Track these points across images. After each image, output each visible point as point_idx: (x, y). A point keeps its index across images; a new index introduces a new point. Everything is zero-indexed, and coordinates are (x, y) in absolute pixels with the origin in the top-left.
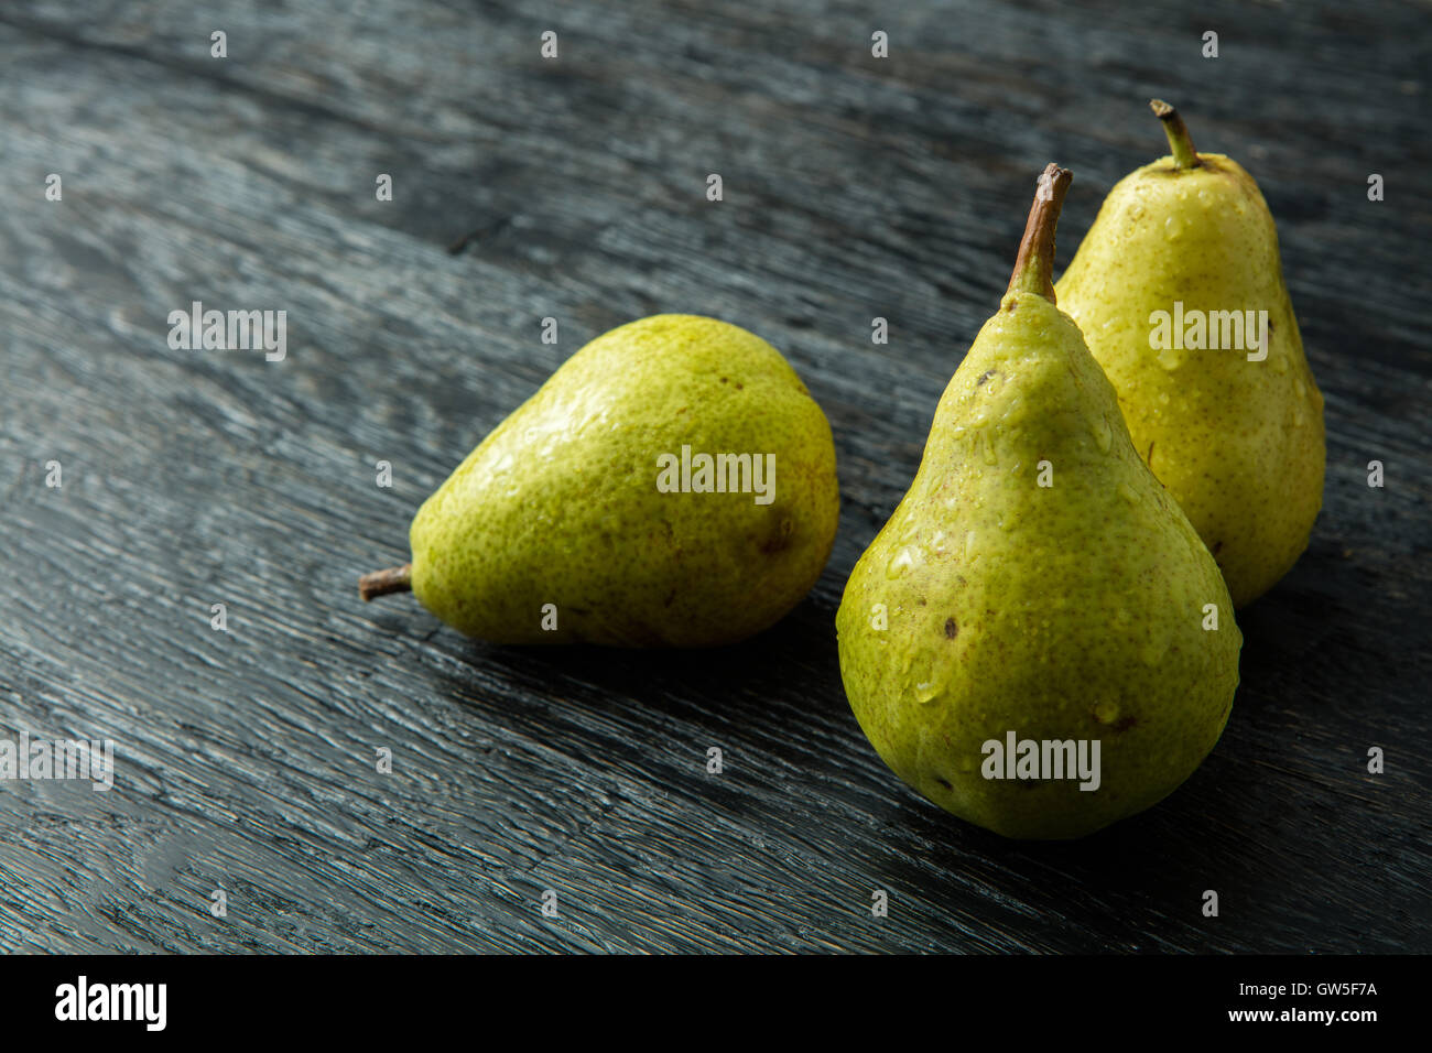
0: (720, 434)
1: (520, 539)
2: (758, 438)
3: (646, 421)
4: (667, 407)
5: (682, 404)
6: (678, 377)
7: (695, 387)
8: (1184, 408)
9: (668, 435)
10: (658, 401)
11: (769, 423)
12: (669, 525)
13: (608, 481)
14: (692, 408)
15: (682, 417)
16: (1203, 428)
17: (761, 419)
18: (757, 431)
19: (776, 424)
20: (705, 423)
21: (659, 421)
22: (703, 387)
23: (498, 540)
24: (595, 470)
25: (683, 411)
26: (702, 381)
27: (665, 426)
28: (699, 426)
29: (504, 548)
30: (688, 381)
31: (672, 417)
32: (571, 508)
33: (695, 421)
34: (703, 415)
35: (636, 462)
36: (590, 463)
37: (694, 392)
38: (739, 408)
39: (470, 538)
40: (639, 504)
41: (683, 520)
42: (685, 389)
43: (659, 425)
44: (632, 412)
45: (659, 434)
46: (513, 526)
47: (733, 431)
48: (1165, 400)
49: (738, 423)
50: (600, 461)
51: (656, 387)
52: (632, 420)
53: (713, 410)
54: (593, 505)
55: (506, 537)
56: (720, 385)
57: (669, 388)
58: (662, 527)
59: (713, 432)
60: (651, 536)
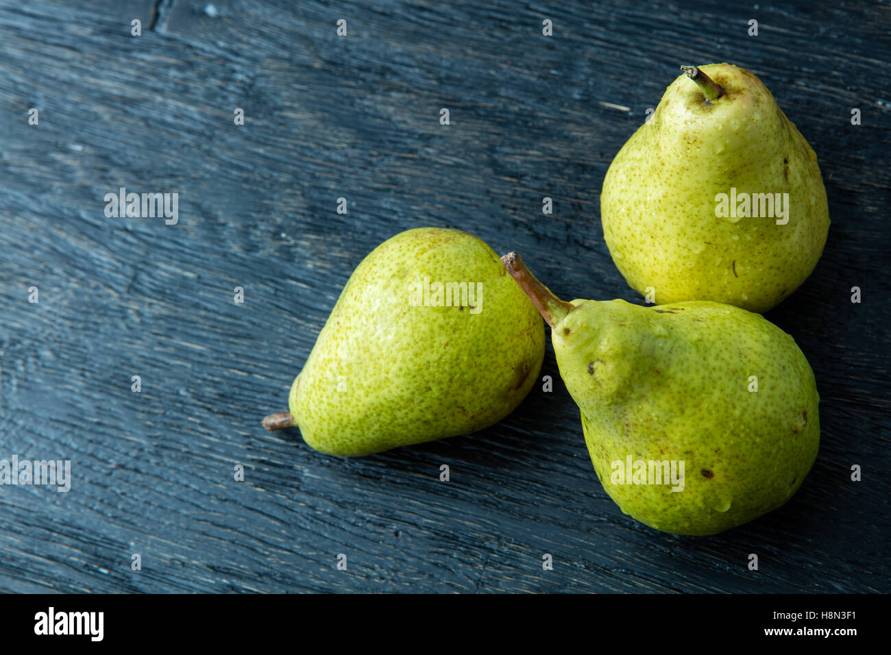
0: (474, 349)
1: (372, 430)
2: (496, 338)
3: (428, 359)
4: (436, 345)
5: (444, 339)
6: (434, 321)
7: (448, 324)
8: (749, 238)
9: (444, 364)
10: (429, 342)
11: (498, 324)
12: (462, 408)
13: (418, 398)
14: (452, 340)
15: (447, 348)
16: (763, 245)
17: (493, 324)
18: (493, 334)
19: (502, 321)
20: (463, 347)
21: (435, 357)
22: (452, 321)
23: (359, 432)
24: (406, 394)
25: (447, 344)
26: (450, 317)
27: (440, 358)
28: (460, 350)
29: (363, 435)
30: (441, 321)
31: (442, 351)
32: (399, 414)
33: (457, 348)
34: (460, 341)
35: (431, 385)
36: (402, 391)
37: (448, 328)
38: (478, 325)
39: (339, 431)
40: (441, 404)
41: (470, 403)
42: (441, 327)
43: (436, 358)
44: (416, 355)
45: (439, 364)
46: (365, 426)
47: (481, 343)
48: (736, 238)
49: (481, 336)
50: (408, 389)
51: (424, 332)
52: (417, 360)
53: (464, 335)
54: (412, 411)
55: (362, 430)
56: (461, 314)
57: (432, 331)
58: (459, 409)
59: (470, 350)
60: (453, 415)
